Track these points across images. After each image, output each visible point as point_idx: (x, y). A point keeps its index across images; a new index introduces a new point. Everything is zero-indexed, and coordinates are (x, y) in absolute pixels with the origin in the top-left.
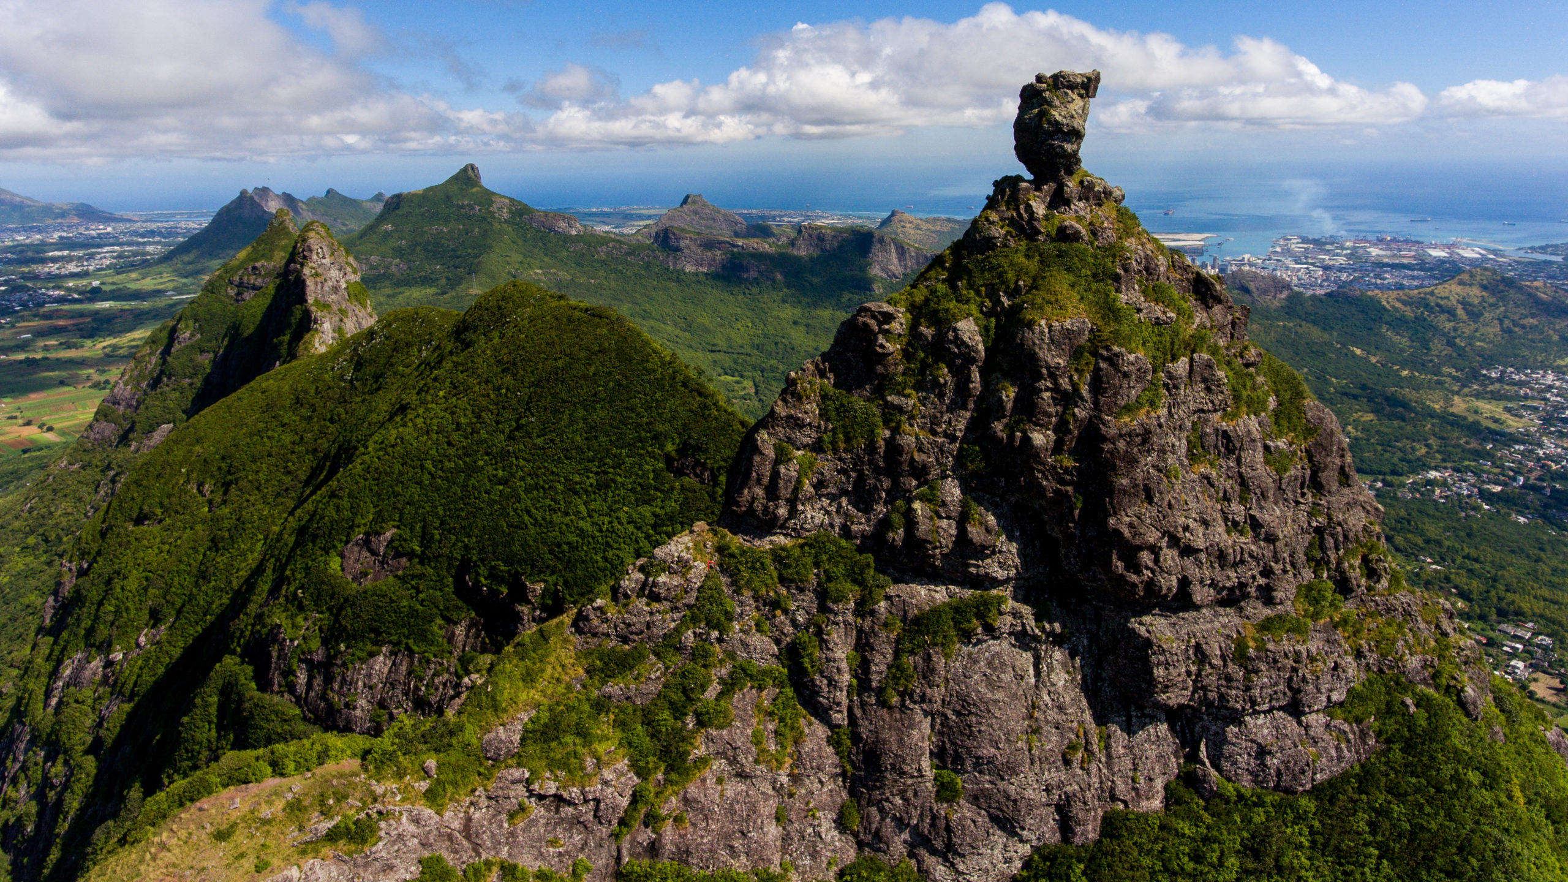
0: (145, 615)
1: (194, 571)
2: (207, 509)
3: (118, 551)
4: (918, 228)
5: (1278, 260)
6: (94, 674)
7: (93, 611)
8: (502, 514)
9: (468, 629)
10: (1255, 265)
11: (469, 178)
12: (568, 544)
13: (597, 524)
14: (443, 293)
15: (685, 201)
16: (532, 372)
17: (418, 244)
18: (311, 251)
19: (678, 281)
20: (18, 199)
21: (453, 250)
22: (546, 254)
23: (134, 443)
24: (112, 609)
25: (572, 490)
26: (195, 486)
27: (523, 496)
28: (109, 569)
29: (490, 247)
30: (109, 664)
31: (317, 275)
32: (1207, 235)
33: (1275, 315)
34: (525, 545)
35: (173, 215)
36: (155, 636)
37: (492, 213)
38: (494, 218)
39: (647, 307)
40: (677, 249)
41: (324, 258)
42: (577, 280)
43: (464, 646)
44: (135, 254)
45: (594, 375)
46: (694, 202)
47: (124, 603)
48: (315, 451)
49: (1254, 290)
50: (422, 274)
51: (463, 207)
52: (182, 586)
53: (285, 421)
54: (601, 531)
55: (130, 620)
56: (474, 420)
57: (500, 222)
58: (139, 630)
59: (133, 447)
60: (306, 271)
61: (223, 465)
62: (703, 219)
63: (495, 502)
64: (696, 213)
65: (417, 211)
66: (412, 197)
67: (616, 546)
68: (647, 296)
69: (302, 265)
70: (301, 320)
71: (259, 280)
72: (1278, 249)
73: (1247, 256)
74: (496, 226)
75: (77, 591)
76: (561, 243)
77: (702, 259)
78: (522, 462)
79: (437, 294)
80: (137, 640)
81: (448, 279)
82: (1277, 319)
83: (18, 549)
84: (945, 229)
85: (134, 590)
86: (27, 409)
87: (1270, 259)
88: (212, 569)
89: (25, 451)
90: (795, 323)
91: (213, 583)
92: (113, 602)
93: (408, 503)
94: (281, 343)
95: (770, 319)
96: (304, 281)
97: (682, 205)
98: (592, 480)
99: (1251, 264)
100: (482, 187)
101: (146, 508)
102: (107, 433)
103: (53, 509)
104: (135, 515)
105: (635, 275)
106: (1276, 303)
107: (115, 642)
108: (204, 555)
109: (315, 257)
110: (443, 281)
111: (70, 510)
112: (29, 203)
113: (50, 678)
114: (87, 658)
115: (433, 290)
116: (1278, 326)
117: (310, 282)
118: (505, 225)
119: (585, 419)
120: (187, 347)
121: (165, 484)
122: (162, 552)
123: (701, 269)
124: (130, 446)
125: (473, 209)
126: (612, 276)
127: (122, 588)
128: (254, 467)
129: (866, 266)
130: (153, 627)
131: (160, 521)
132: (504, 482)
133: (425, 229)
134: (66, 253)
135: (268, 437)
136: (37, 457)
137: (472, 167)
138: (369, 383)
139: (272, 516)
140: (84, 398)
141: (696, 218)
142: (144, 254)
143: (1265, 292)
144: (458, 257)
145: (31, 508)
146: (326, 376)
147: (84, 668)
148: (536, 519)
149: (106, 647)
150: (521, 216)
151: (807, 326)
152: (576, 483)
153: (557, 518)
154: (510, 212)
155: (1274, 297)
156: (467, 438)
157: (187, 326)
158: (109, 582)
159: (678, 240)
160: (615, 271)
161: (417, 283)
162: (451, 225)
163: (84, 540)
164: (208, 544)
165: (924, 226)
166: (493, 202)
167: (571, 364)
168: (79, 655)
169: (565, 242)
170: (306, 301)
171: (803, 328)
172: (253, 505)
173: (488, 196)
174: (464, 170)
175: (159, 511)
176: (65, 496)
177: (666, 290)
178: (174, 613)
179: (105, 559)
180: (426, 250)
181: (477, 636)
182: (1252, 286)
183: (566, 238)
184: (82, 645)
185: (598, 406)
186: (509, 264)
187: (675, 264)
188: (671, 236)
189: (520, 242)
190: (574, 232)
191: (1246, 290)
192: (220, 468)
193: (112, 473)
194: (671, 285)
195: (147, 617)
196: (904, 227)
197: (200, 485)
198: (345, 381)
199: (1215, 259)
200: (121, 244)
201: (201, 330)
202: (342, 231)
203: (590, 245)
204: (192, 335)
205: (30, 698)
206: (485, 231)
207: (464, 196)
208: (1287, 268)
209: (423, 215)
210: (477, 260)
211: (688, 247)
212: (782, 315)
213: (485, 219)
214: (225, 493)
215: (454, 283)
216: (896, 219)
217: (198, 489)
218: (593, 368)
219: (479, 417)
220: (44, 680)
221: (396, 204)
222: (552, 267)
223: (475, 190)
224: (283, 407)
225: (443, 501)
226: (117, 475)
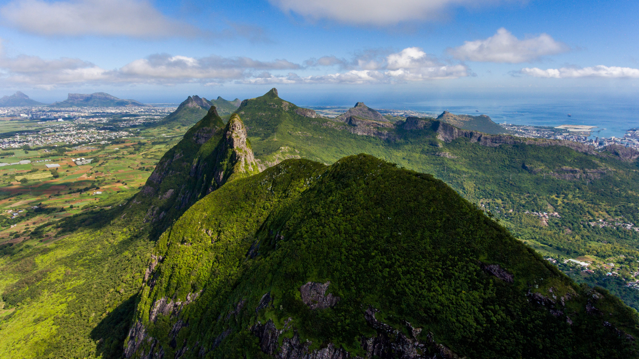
0: (189, 287)
1: (209, 270)
2: (210, 242)
3: (175, 255)
4: (455, 119)
5: (629, 140)
6: (170, 309)
7: (167, 280)
8: (391, 285)
9: (375, 343)
10: (617, 142)
11: (273, 94)
12: (435, 309)
13: (450, 299)
14: (263, 140)
15: (357, 105)
16: (394, 207)
17: (254, 120)
18: (235, 126)
19: (355, 138)
20: (113, 98)
21: (266, 123)
22: (302, 126)
23: (160, 196)
24: (175, 281)
25: (430, 277)
26: (205, 230)
27: (402, 277)
28: (171, 263)
29: (281, 122)
30: (176, 306)
31: (237, 136)
32: (592, 127)
33: (631, 166)
34: (408, 305)
35: (163, 105)
36: (194, 297)
37: (282, 108)
38: (283, 110)
39: (342, 149)
40: (355, 125)
41: (240, 129)
42: (314, 137)
43: (373, 352)
44: (151, 119)
45: (433, 213)
46: (360, 106)
47: (180, 280)
48: (258, 221)
49: (621, 154)
50: (255, 131)
51: (271, 105)
52: (205, 276)
53: (242, 206)
54: (453, 304)
55: (183, 288)
56: (364, 229)
57: (285, 112)
58: (187, 293)
59: (159, 197)
60: (234, 135)
61: (216, 223)
62: (363, 113)
63: (386, 277)
64: (361, 110)
65: (253, 106)
66: (252, 100)
67: (463, 314)
68: (342, 144)
69: (232, 132)
70: (232, 155)
71: (205, 134)
72: (629, 135)
73: (613, 138)
74: (284, 113)
75: (159, 268)
76: (308, 121)
77: (365, 130)
78: (398, 257)
79: (260, 140)
80: (186, 297)
81: (265, 134)
82: (632, 168)
83: (120, 232)
84: (467, 120)
85: (184, 275)
86: (119, 176)
87: (625, 139)
88: (217, 271)
89: (118, 192)
90: (404, 158)
91: (219, 278)
92: (176, 279)
93: (335, 270)
94: (224, 164)
95: (393, 156)
96: (233, 139)
97: (355, 107)
98: (440, 272)
99: (615, 141)
100: (278, 97)
101: (185, 238)
102: (150, 191)
103: (132, 218)
104: (181, 239)
105: (338, 135)
106: (631, 161)
107: (178, 297)
108: (213, 263)
109: (237, 129)
110: (263, 135)
111: (138, 219)
112: (116, 99)
113: (151, 306)
114: (166, 301)
115: (259, 138)
116: (633, 172)
117: (235, 140)
118: (287, 113)
119: (431, 238)
120: (178, 160)
121: (193, 228)
122: (194, 259)
123: (365, 134)
124: (158, 197)
125: (275, 106)
126: (328, 135)
127: (179, 272)
128: (230, 225)
129: (435, 136)
130: (193, 292)
131: (191, 244)
132: (390, 267)
133: (256, 114)
134: (128, 118)
135: (235, 213)
136: (122, 195)
137: (275, 89)
138: (281, 193)
139: (241, 250)
140: (137, 173)
141: (361, 112)
142: (154, 119)
143: (626, 155)
144: (269, 125)
145: (124, 217)
146: (258, 187)
147: (165, 306)
148: (413, 292)
149: (175, 298)
150: (293, 109)
151: (409, 160)
152: (432, 273)
153: (425, 292)
154: (289, 108)
155: (631, 158)
156: (362, 239)
157: (178, 151)
158: (173, 268)
159: (355, 121)
160: (330, 133)
161: (253, 135)
162: (266, 112)
163: (160, 247)
164: (214, 259)
165: (458, 118)
166: (282, 104)
167: (419, 205)
168: (163, 299)
169: (310, 121)
170: (234, 147)
171: (407, 161)
172: (232, 243)
173: (280, 101)
174: (272, 91)
175: (190, 239)
176: (136, 214)
177: (350, 142)
178: (202, 288)
179: (170, 257)
180: (256, 122)
181: (379, 348)
182: (620, 152)
183: (310, 119)
184: (164, 295)
185: (437, 230)
186: (288, 129)
187: (354, 132)
188: (353, 120)
189: (293, 120)
190: (313, 117)
191: (617, 154)
192: (215, 224)
193: (152, 206)
194: (352, 140)
195: (191, 288)
196: (448, 118)
197: (207, 230)
198: (268, 190)
199: (597, 138)
200: (146, 115)
201: (183, 153)
202: (223, 113)
203: (320, 122)
204: (180, 155)
205: (143, 313)
206: (279, 115)
207: (271, 101)
208: (634, 144)
209: (256, 108)
210: (276, 127)
211: (359, 124)
212: (398, 155)
213: (280, 110)
214: (219, 235)
215: (267, 136)
216: (445, 115)
217: (206, 232)
218: (432, 209)
219: (367, 228)
220: (148, 306)
221: (246, 103)
222: (305, 131)
223: (275, 98)
224: (240, 199)
225: (355, 272)
226: (154, 208)
